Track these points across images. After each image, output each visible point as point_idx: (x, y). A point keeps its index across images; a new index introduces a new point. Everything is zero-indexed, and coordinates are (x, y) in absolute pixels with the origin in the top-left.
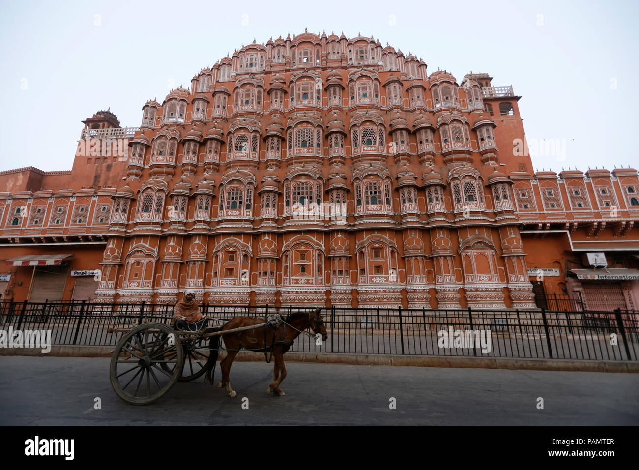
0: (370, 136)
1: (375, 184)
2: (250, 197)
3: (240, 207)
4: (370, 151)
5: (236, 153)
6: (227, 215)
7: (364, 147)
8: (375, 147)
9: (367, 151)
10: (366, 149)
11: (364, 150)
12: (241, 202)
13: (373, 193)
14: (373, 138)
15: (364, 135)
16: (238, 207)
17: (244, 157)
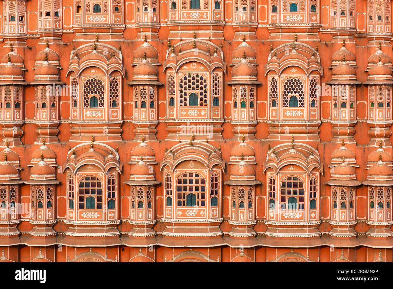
0: (295, 92)
1: (295, 179)
2: (113, 190)
3: (100, 207)
4: (295, 117)
5: (86, 111)
6: (81, 217)
7: (285, 111)
8: (302, 111)
9: (289, 117)
10: (288, 113)
11: (285, 116)
12: (100, 199)
13: (292, 192)
14: (300, 95)
15: (286, 89)
16: (96, 206)
17: (98, 117)
